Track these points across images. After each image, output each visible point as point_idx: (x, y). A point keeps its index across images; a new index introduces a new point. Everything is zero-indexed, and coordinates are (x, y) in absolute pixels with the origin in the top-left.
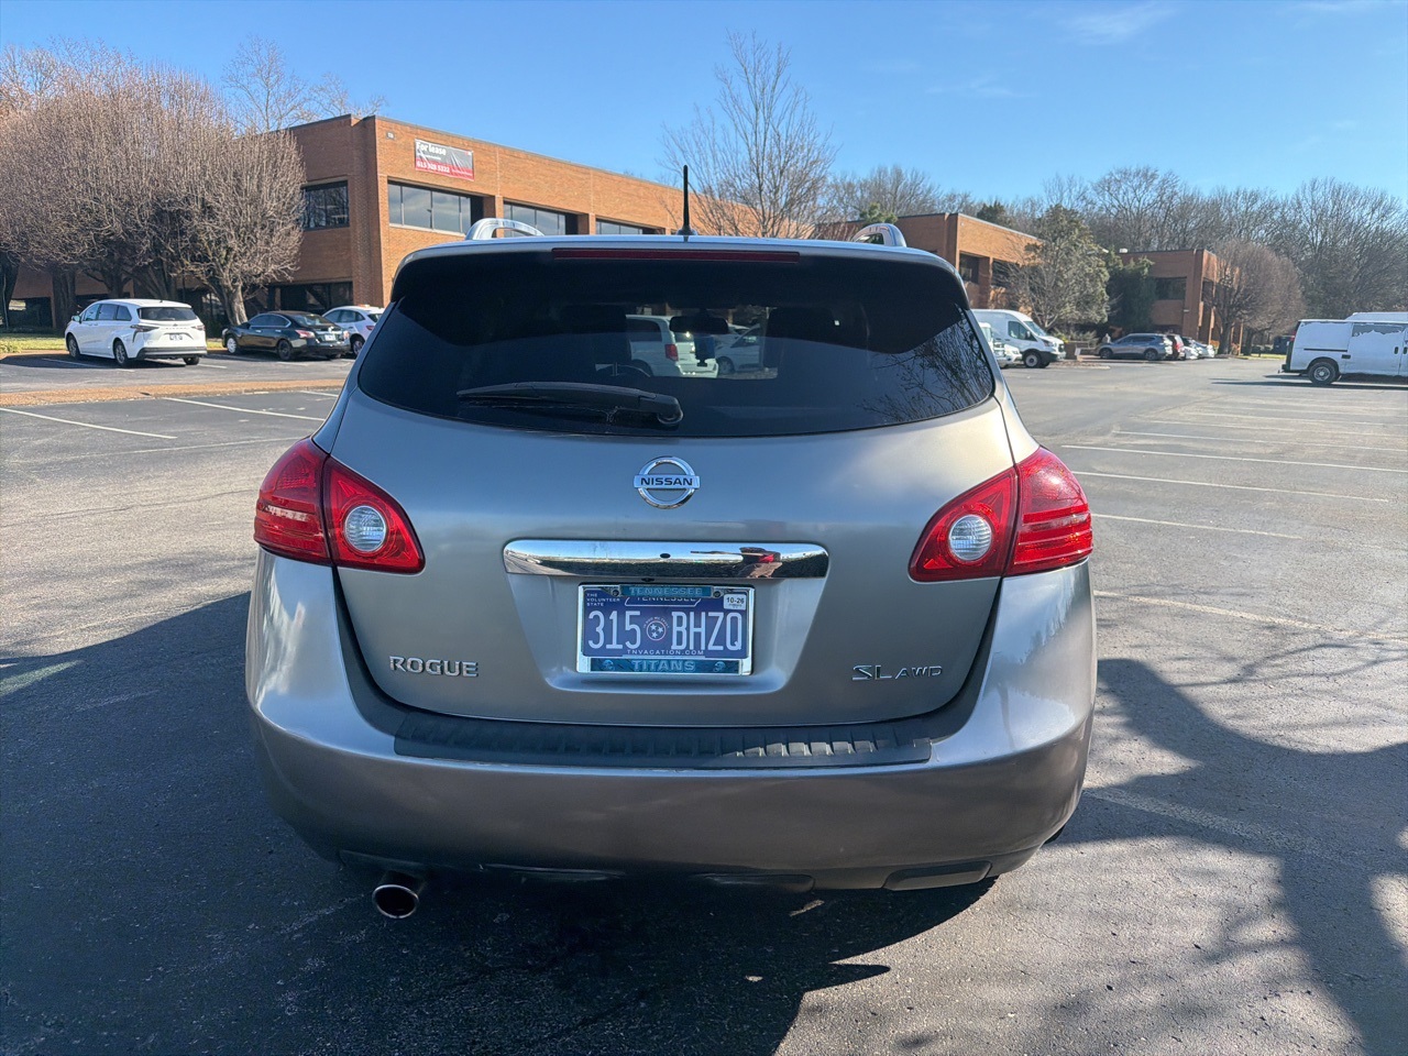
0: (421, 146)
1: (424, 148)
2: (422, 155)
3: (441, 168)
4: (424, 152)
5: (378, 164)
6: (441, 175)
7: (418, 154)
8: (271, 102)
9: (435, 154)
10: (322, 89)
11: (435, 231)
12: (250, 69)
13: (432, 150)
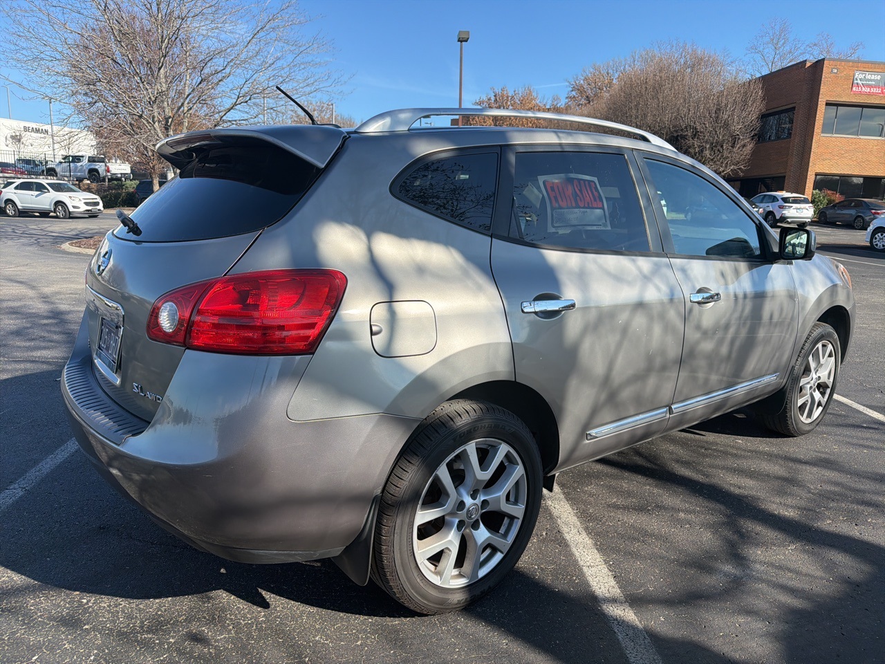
0: (859, 75)
1: (862, 76)
2: (859, 82)
3: (874, 90)
4: (861, 80)
5: (821, 93)
6: (874, 94)
7: (856, 82)
8: (776, 59)
9: (871, 80)
10: (815, 45)
11: (860, 137)
12: (767, 39)
13: (869, 77)
